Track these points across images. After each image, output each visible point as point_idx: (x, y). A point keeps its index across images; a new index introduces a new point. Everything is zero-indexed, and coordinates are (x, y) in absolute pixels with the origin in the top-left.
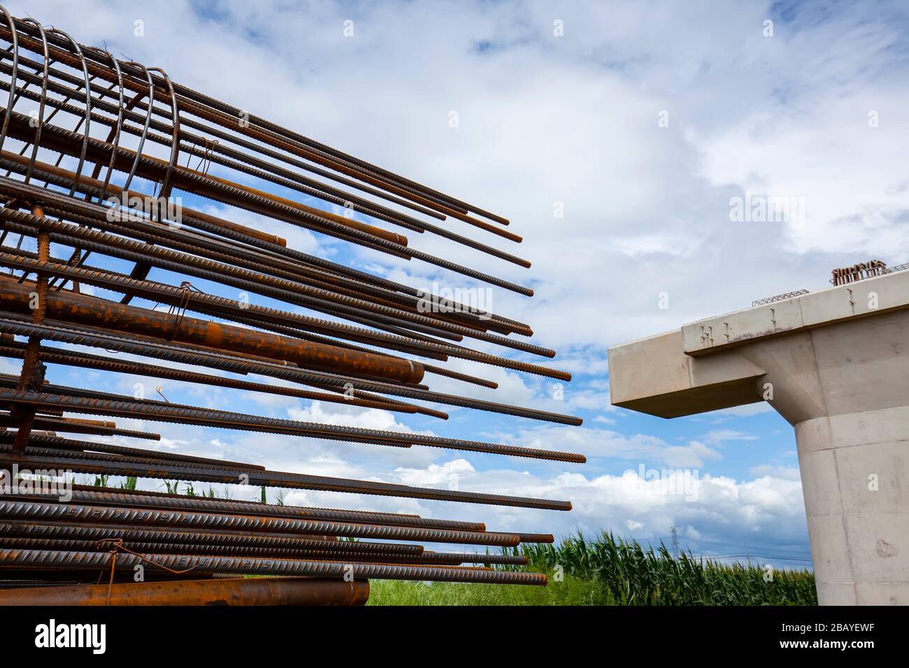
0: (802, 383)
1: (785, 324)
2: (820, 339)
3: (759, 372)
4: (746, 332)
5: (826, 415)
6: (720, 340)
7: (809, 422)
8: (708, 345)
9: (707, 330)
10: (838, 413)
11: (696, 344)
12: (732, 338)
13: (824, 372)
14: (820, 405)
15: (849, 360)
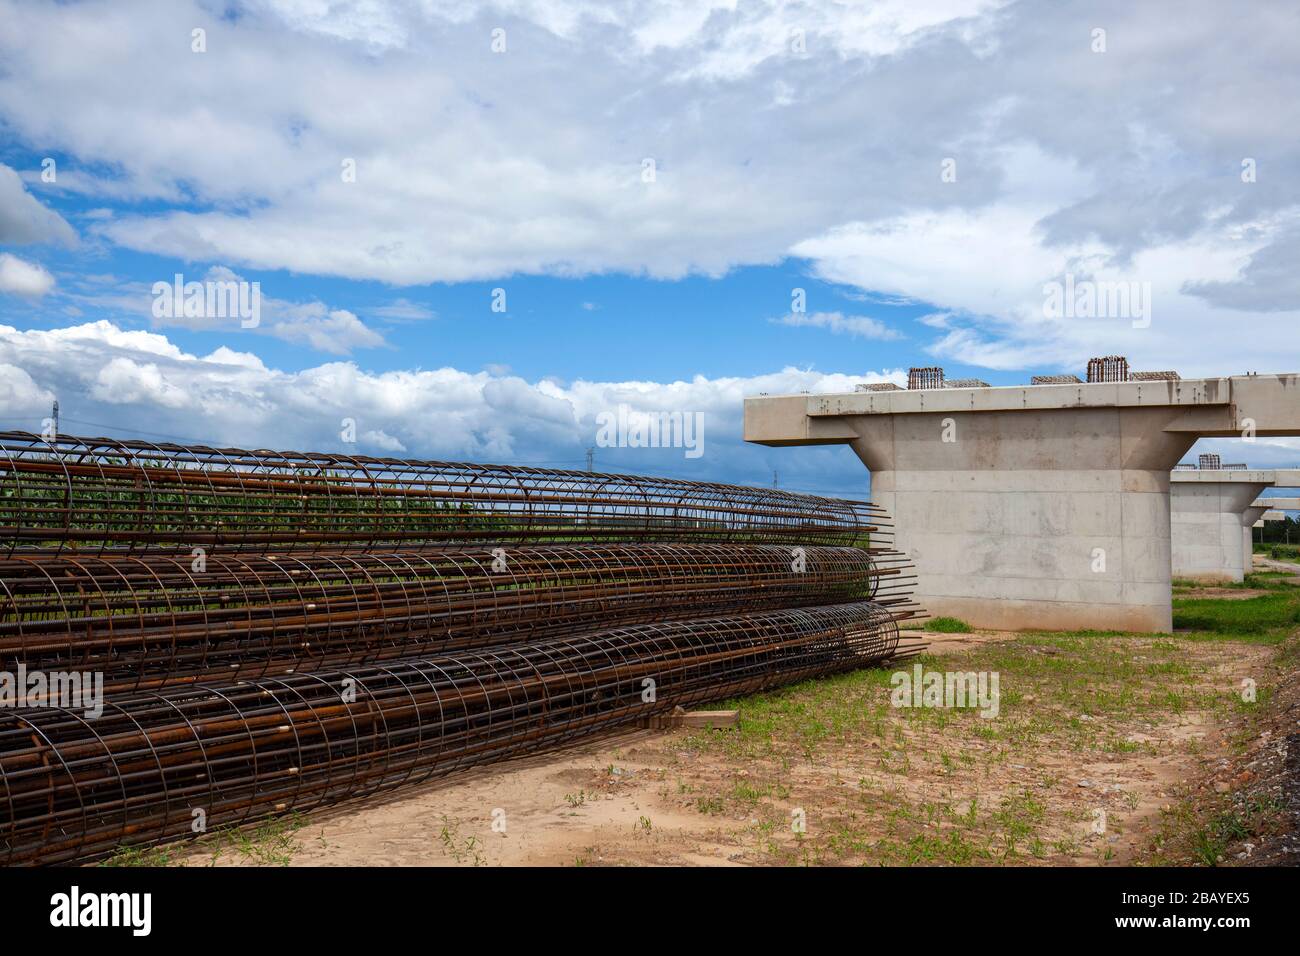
0: (881, 447)
1: (878, 409)
2: (898, 422)
3: (856, 436)
4: (852, 409)
5: (894, 470)
6: (833, 411)
7: (882, 473)
8: (824, 413)
9: (825, 403)
10: (901, 470)
11: (815, 411)
12: (841, 412)
13: (897, 442)
14: (891, 463)
15: (913, 438)
